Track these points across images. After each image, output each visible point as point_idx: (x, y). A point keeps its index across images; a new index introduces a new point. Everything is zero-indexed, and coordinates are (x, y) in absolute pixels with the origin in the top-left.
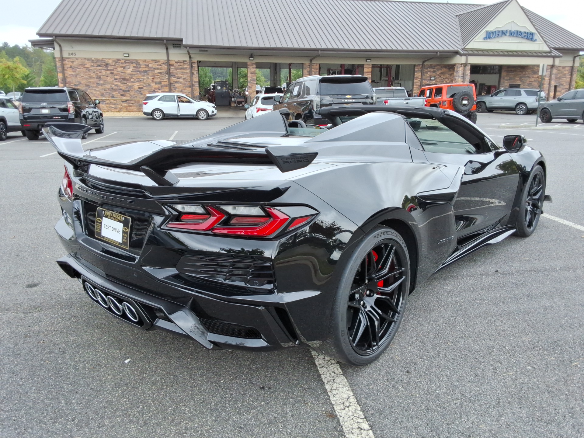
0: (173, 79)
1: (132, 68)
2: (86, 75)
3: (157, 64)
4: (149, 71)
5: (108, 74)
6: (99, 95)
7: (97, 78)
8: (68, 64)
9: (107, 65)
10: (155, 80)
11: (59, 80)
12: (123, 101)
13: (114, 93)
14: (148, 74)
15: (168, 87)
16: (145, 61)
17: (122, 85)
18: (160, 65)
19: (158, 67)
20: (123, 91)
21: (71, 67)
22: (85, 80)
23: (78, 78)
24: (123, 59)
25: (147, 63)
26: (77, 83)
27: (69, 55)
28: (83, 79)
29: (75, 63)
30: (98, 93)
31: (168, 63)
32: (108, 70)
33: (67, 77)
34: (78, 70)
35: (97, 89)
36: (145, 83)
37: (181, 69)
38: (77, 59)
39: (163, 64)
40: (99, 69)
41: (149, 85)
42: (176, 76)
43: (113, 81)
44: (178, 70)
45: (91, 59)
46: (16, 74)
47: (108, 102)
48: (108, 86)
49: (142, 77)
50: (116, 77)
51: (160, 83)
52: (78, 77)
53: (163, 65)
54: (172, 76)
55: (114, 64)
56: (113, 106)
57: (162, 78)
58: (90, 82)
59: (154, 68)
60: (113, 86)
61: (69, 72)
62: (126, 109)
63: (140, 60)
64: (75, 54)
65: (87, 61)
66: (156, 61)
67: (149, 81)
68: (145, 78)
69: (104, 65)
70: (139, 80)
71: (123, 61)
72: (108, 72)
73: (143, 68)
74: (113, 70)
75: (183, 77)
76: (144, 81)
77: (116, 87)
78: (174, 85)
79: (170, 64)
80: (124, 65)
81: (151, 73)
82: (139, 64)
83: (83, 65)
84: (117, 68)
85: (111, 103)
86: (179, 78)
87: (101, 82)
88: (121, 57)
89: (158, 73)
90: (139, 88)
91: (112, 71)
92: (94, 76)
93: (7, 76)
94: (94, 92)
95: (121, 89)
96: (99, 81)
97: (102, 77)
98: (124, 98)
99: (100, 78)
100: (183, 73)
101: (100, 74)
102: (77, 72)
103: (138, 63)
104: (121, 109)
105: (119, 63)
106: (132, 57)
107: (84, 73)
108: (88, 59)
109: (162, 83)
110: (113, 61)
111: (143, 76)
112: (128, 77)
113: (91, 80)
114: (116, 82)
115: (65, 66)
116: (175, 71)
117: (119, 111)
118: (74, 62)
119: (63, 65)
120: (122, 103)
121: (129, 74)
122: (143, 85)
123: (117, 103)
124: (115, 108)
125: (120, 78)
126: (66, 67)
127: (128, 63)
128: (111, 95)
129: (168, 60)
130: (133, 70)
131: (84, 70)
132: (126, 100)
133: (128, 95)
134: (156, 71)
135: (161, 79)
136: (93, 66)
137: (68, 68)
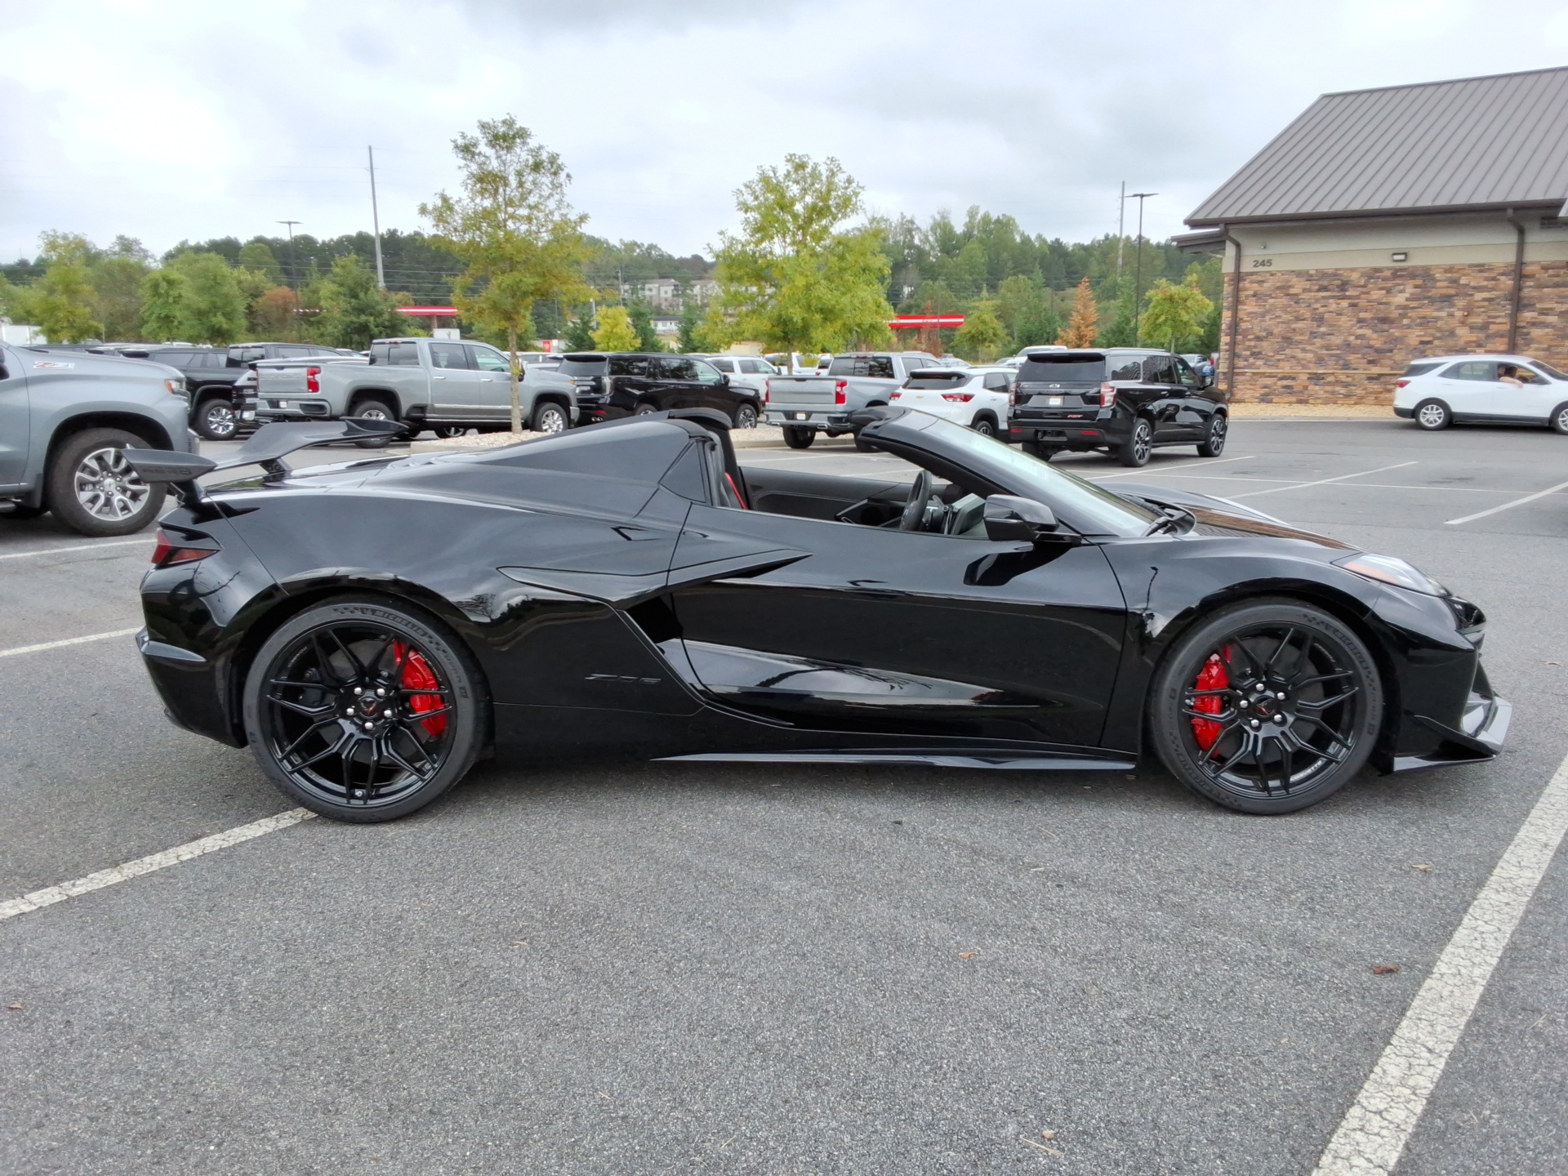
0: (1528, 315)
1: (1410, 290)
2: (1286, 312)
3: (1486, 275)
4: (1457, 295)
5: (1343, 309)
6: (1309, 362)
7: (1313, 320)
8: (1250, 288)
9: (1344, 286)
10: (1471, 320)
11: (1224, 327)
12: (1370, 378)
13: (1352, 358)
14: (1453, 306)
15: (1506, 340)
16: (1450, 270)
17: (1375, 336)
18: (1494, 279)
19: (1485, 283)
20: (1378, 351)
21: (1255, 295)
22: (1284, 326)
23: (1268, 322)
24: (1388, 269)
25: (1455, 275)
26: (1264, 334)
27: (1255, 266)
28: (1279, 323)
29: (1265, 285)
30: (1310, 356)
31: (1519, 272)
32: (1344, 298)
33: (1241, 319)
34: (1271, 301)
35: (1308, 347)
36: (1439, 330)
37: (1556, 285)
38: (1272, 275)
39: (1502, 274)
40: (1324, 297)
41: (1452, 333)
42: (1538, 306)
43: (1353, 326)
44: (1546, 290)
45: (1307, 272)
46: (1183, 313)
47: (1331, 379)
48: (1337, 340)
49: (1436, 314)
50: (1362, 315)
51: (1485, 327)
52: (1267, 318)
53: (1502, 278)
54: (1526, 306)
55: (1362, 282)
56: (1343, 391)
57: (1493, 314)
58: (1294, 330)
59: (1474, 288)
60: (1352, 338)
61: (1249, 307)
62: (1376, 398)
63: (1437, 266)
64: (1270, 263)
65: (1295, 279)
66: (1481, 268)
67: (1454, 323)
68: (1443, 314)
69: (1338, 286)
70: (1425, 322)
71: (1388, 274)
72: (1345, 304)
73: (1442, 287)
74: (1358, 297)
75: (1558, 310)
76: (1439, 324)
77: (1359, 342)
78: (1528, 334)
79: (1524, 272)
80: (1389, 284)
81: (1461, 303)
82: (1435, 280)
83: (1284, 288)
84: (1368, 293)
85: (1337, 382)
86: (1544, 312)
87: (1323, 329)
88: (1384, 262)
89: (1484, 300)
90: (1422, 343)
91: (1356, 301)
92: (1308, 315)
93: (1163, 318)
94: (1300, 355)
95: (1371, 347)
96: (1319, 326)
97: (1326, 316)
98: (1375, 370)
99: (1320, 320)
100: (1560, 297)
101: (1322, 310)
102: (1268, 307)
103: (1430, 275)
104: (1362, 398)
105: (1378, 278)
106: (1416, 261)
107: (1284, 309)
108: (1299, 274)
109: (1491, 326)
110: (1363, 275)
111: (1439, 310)
112: (1395, 314)
113: (1300, 325)
114: (1361, 327)
115: (1241, 293)
116: (1535, 293)
117: (1356, 404)
118: (1263, 282)
119: (1237, 291)
120: (1366, 382)
121: (1399, 307)
122: (1432, 335)
123: (1354, 383)
124: (1347, 396)
125: (1372, 319)
126: (1243, 295)
127: (1401, 276)
128: (1341, 362)
129: (1520, 263)
130: (1412, 294)
131: (1285, 301)
132: (1381, 375)
133: (1389, 362)
134: (1479, 296)
135: (1489, 317)
136: (1309, 290)
137: (1247, 297)
